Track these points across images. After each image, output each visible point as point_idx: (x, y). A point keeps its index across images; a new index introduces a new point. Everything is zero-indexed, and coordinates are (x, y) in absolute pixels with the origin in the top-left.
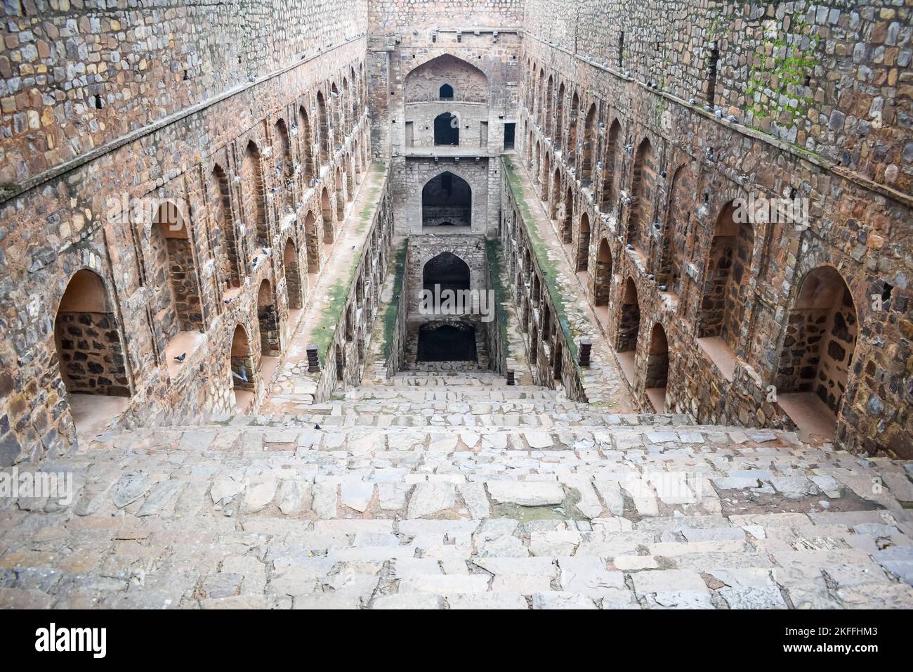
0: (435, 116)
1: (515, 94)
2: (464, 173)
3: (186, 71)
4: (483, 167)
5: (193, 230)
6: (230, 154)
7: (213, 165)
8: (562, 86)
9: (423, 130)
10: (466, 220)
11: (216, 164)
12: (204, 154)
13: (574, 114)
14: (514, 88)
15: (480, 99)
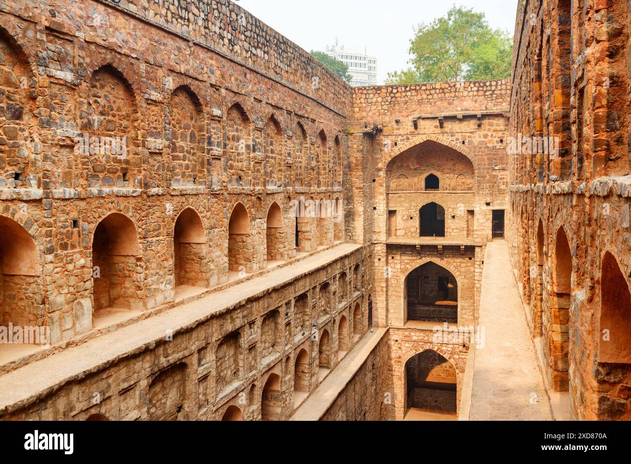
0: (420, 206)
1: (503, 178)
2: (449, 264)
4: (470, 259)
9: (407, 220)
10: (452, 316)
14: (502, 173)
15: (466, 186)
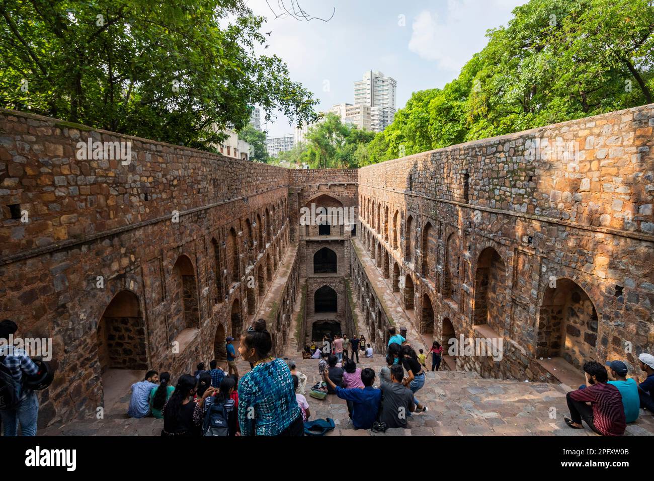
2: (334, 248)
3: (199, 189)
4: (342, 245)
5: (197, 271)
6: (221, 233)
7: (211, 238)
8: (380, 205)
9: (314, 228)
10: (334, 270)
11: (213, 237)
12: (207, 231)
13: (387, 217)
